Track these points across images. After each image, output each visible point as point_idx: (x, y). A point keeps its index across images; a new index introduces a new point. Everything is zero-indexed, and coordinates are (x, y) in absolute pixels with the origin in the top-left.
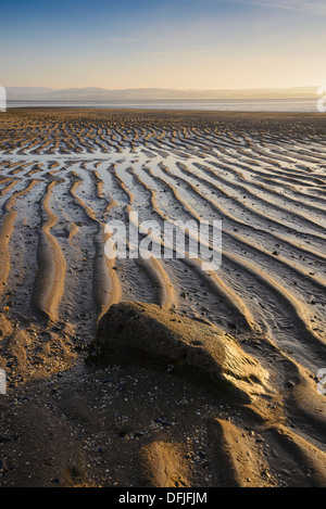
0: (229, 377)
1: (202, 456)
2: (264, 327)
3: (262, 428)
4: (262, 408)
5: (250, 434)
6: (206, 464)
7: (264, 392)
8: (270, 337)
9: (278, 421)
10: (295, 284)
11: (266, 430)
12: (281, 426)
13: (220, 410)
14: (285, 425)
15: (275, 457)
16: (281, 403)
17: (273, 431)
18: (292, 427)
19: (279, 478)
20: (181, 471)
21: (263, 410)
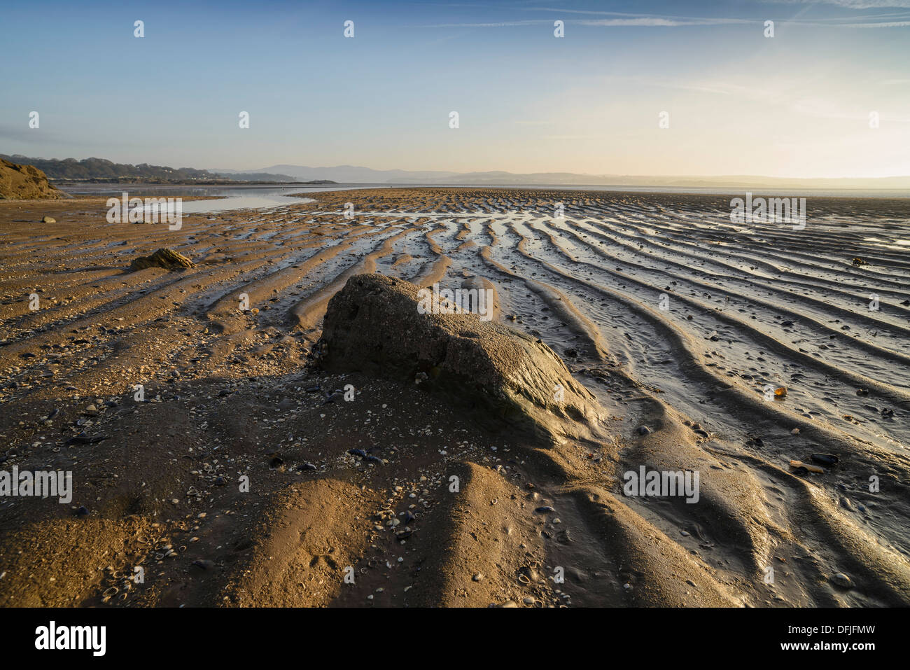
0: (519, 399)
1: (407, 521)
2: (622, 357)
3: (560, 489)
4: (573, 459)
5: (529, 498)
6: (407, 536)
7: (588, 436)
8: (631, 370)
9: (599, 481)
10: (690, 318)
11: (566, 495)
12: (600, 491)
13: (489, 452)
14: (611, 490)
15: (565, 542)
16: (616, 456)
17: (580, 496)
18: (624, 494)
19: (555, 585)
20: (344, 539)
21: (573, 462)
